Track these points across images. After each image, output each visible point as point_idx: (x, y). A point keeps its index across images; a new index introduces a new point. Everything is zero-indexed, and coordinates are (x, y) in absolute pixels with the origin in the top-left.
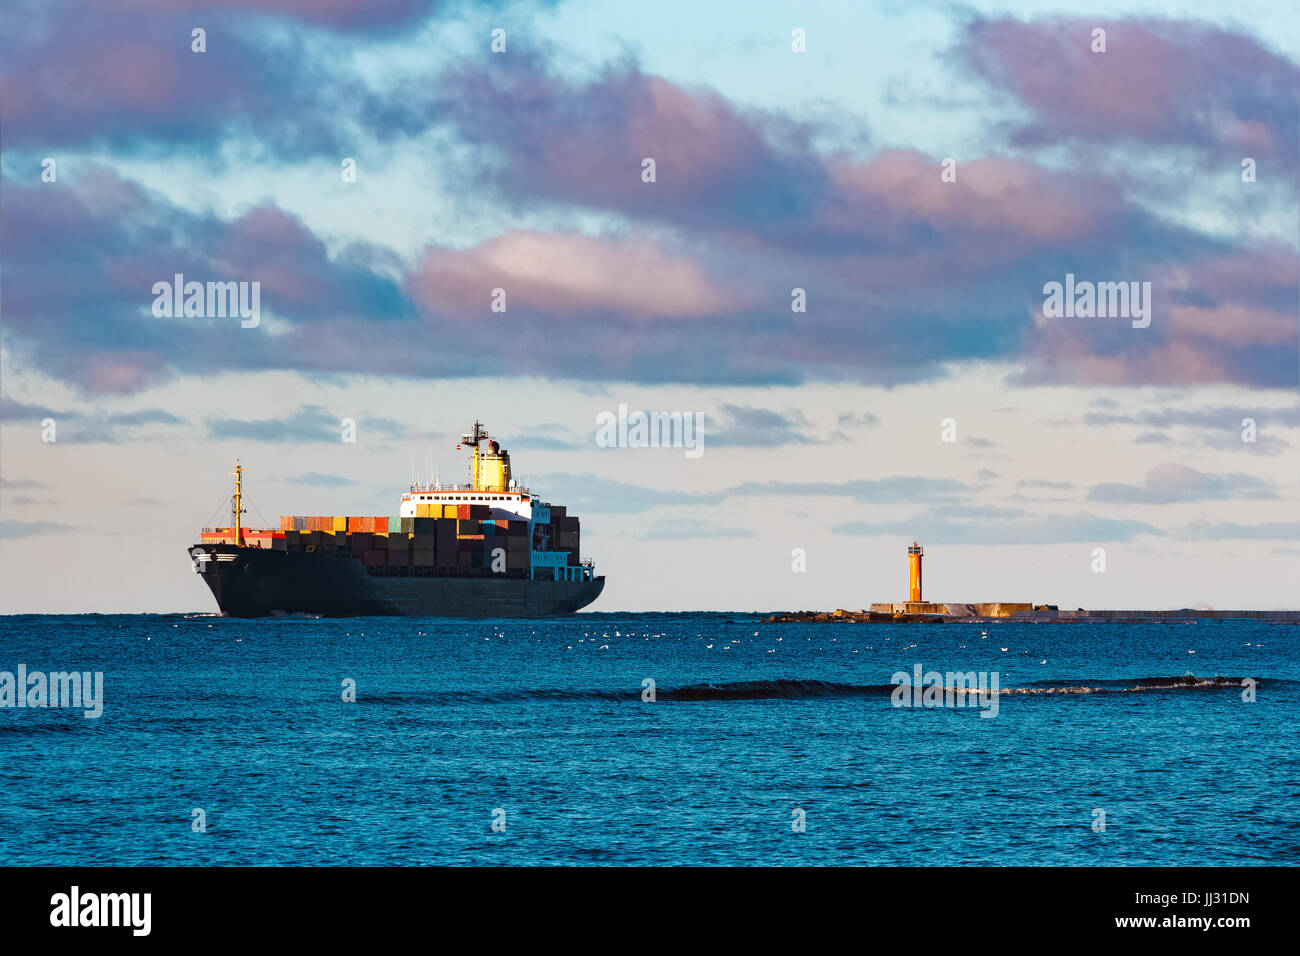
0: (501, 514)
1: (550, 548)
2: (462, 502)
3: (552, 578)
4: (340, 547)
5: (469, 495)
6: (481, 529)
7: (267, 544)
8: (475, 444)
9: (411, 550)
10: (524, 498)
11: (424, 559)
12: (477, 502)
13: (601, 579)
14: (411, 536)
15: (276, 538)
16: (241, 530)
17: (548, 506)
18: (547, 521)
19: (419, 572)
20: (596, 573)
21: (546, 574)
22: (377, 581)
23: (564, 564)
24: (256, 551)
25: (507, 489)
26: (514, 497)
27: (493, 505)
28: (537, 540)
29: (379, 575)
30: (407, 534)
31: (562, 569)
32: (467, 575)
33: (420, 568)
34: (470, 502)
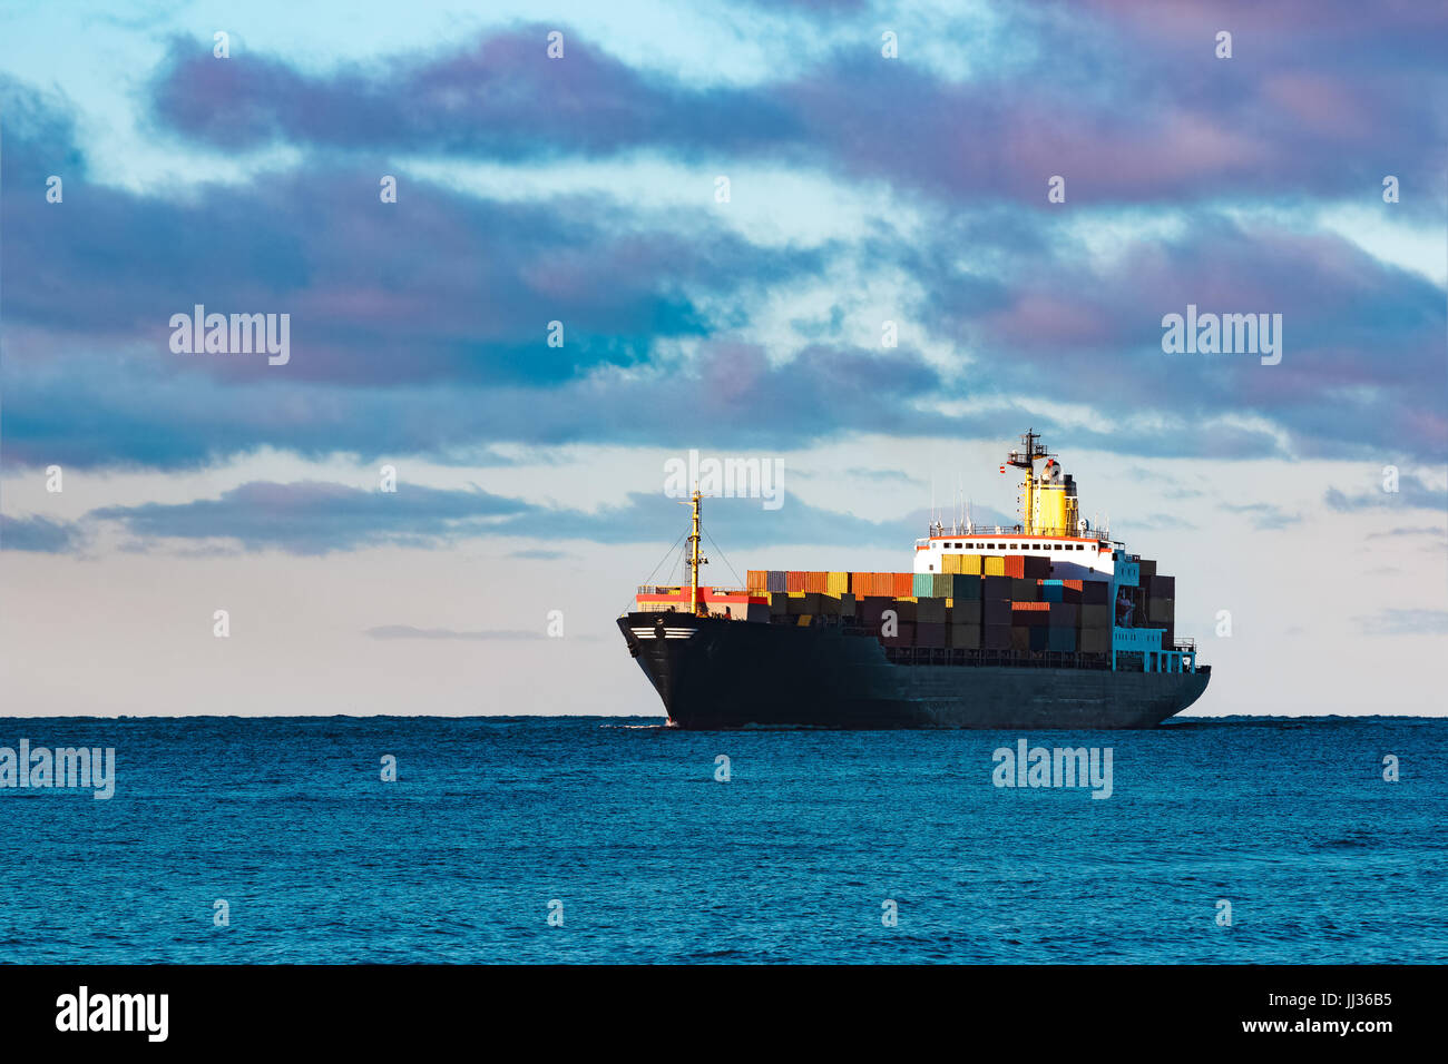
0: (1070, 570)
1: (1135, 624)
2: (1008, 552)
3: (1141, 669)
4: (848, 619)
5: (1020, 542)
6: (1041, 594)
7: (740, 612)
8: (1028, 465)
9: (949, 624)
10: (1103, 546)
11: (966, 638)
12: (1031, 552)
13: (1206, 670)
14: (949, 603)
15: (755, 604)
16: (700, 591)
17: (1135, 559)
18: (1135, 582)
19: (961, 658)
20: (1199, 662)
21: (1132, 662)
22: (902, 671)
23: (1157, 647)
24: (724, 622)
25: (1072, 532)
26: (1087, 545)
27: (1056, 557)
28: (1121, 610)
29: (905, 661)
30: (943, 600)
31: (1154, 655)
32: (1025, 664)
33: (960, 651)
34: (1020, 552)
